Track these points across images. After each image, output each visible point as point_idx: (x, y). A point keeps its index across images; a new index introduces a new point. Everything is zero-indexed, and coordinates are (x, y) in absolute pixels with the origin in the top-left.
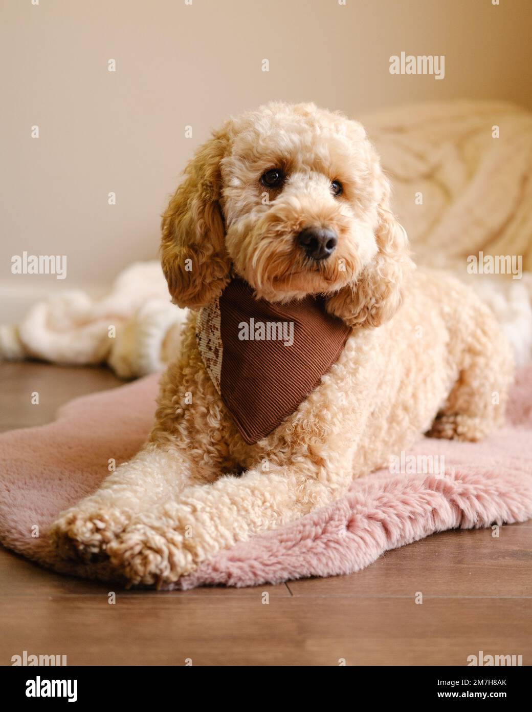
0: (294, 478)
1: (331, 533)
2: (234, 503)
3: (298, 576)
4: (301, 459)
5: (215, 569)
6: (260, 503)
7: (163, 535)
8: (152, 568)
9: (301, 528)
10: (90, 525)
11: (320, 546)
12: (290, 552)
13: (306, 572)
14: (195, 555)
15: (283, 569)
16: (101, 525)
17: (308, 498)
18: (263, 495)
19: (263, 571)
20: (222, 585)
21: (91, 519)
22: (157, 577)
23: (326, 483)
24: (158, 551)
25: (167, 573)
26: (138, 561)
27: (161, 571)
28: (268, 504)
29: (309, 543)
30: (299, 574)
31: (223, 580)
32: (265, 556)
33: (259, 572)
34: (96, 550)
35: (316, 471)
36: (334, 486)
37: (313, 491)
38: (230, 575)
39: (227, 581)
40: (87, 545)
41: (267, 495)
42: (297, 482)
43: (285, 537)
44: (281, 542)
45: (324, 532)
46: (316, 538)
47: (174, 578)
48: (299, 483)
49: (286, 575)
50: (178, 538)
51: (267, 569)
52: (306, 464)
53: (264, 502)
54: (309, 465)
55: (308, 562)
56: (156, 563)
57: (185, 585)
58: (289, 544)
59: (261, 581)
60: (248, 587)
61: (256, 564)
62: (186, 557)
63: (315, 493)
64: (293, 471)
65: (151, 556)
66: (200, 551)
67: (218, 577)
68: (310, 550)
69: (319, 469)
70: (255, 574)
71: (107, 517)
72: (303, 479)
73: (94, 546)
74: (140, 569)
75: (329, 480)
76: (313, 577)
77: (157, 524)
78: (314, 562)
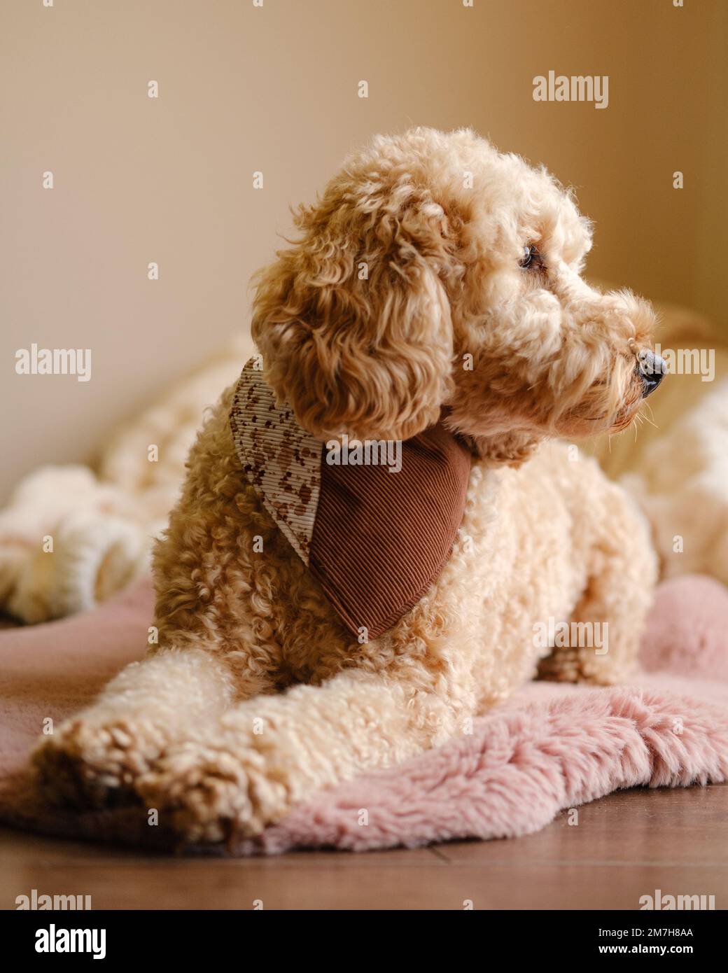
0: (400, 689)
1: (493, 767)
2: (326, 718)
3: (447, 835)
4: (408, 661)
5: (318, 820)
6: (362, 721)
7: (233, 755)
8: (222, 807)
9: (442, 760)
10: (105, 737)
11: (479, 788)
12: (433, 795)
13: (459, 828)
14: (288, 789)
15: (426, 822)
16: (123, 739)
17: (423, 718)
18: (364, 711)
19: (396, 824)
20: (330, 848)
21: (106, 728)
22: (228, 825)
23: (446, 697)
24: (230, 778)
25: (246, 816)
26: (196, 798)
27: (236, 811)
28: (373, 725)
29: (461, 781)
30: (450, 830)
31: (331, 839)
32: (395, 800)
33: (390, 827)
34: (113, 782)
35: (433, 679)
36: (457, 704)
37: (430, 708)
38: (342, 831)
39: (338, 841)
40: (101, 771)
41: (371, 710)
42: (406, 696)
43: (417, 773)
44: (414, 780)
45: (481, 766)
46: (469, 776)
47: (257, 827)
48: (408, 697)
49: (430, 833)
50: (258, 760)
51: (402, 821)
52: (416, 667)
53: (367, 722)
54: (422, 672)
55: (462, 813)
56: (230, 799)
57: (272, 846)
58: (430, 783)
59: (393, 840)
60: (372, 851)
61: (383, 813)
62: (275, 791)
63: (433, 711)
64: (396, 678)
65: (220, 786)
66: (296, 783)
67: (323, 834)
68: (464, 793)
69: (437, 677)
70: (383, 830)
71: (132, 727)
72: (412, 690)
73: (110, 773)
74: (203, 810)
75: (450, 694)
76: (472, 839)
77: (218, 742)
78: (472, 813)
